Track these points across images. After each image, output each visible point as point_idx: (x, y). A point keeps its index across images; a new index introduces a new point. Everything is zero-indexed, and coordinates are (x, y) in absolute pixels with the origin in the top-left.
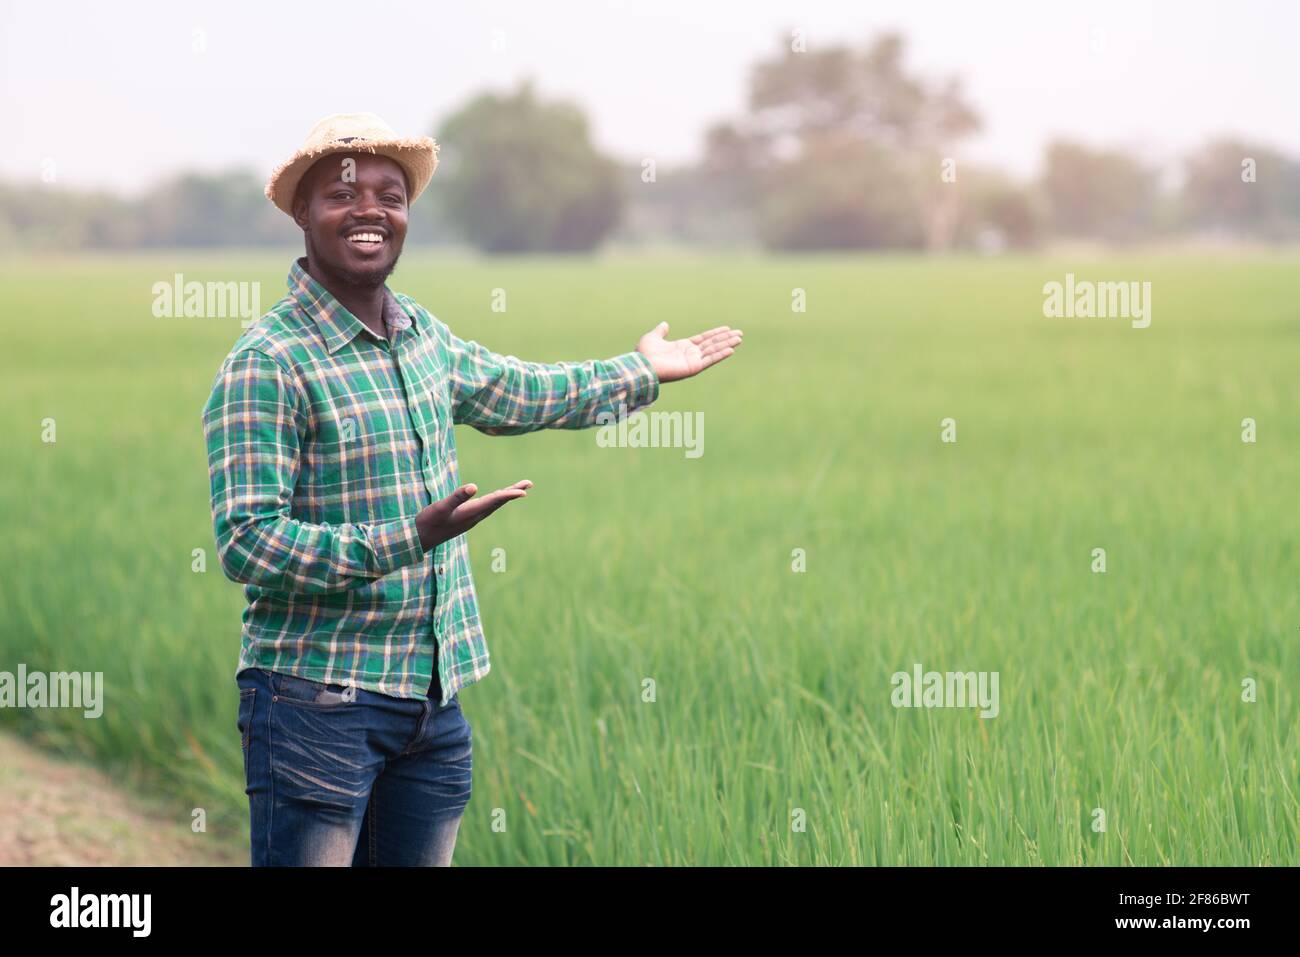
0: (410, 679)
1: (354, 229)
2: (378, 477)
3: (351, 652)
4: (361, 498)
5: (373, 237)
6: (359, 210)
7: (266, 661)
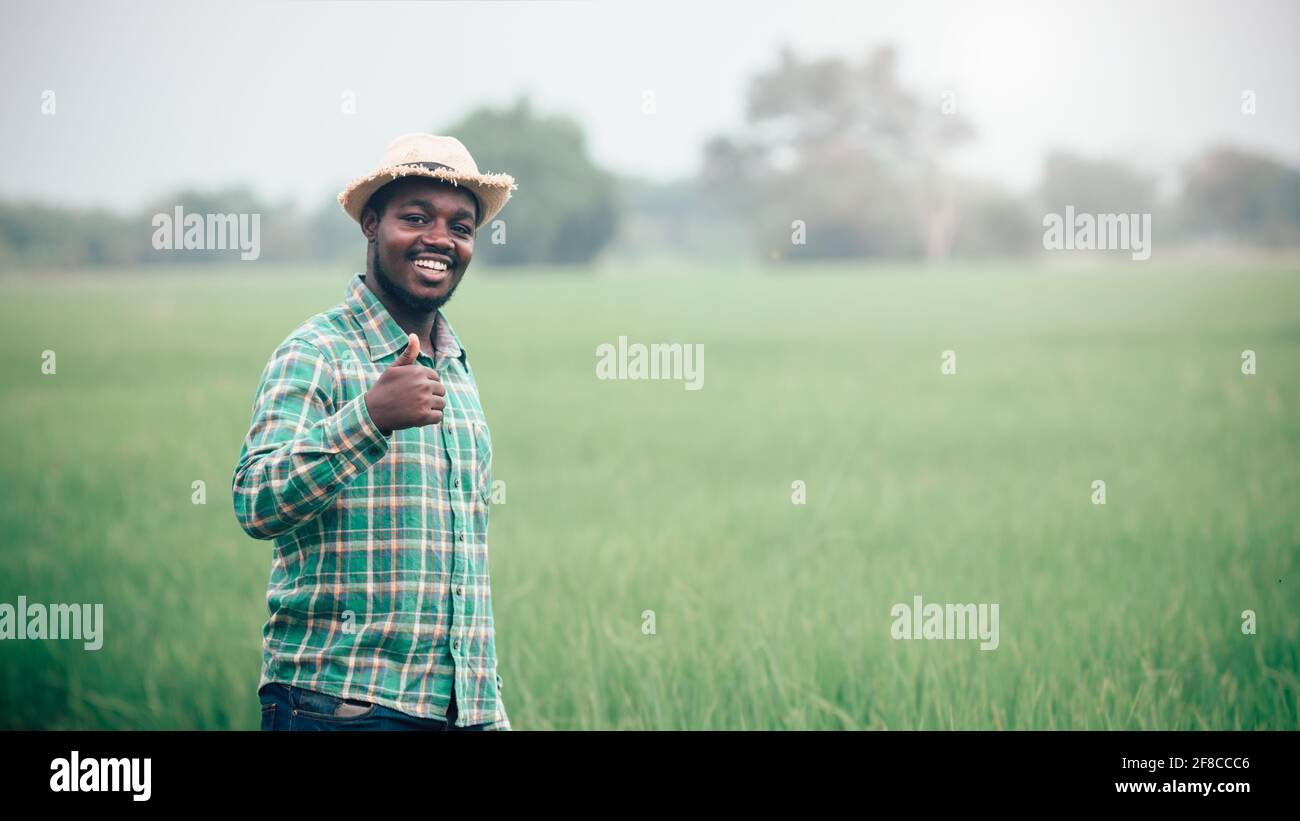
0: (428, 699)
1: (422, 255)
2: (404, 486)
3: (369, 667)
4: (385, 505)
5: (439, 266)
6: (430, 237)
7: (286, 675)
